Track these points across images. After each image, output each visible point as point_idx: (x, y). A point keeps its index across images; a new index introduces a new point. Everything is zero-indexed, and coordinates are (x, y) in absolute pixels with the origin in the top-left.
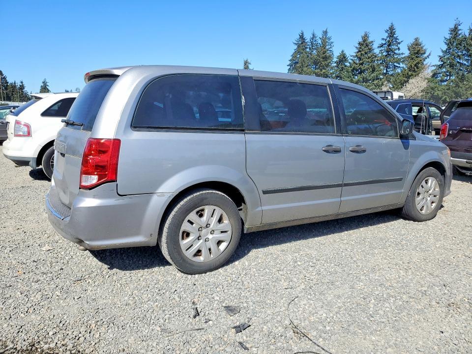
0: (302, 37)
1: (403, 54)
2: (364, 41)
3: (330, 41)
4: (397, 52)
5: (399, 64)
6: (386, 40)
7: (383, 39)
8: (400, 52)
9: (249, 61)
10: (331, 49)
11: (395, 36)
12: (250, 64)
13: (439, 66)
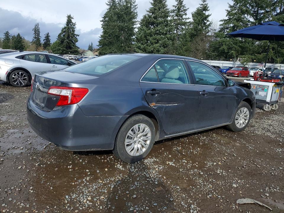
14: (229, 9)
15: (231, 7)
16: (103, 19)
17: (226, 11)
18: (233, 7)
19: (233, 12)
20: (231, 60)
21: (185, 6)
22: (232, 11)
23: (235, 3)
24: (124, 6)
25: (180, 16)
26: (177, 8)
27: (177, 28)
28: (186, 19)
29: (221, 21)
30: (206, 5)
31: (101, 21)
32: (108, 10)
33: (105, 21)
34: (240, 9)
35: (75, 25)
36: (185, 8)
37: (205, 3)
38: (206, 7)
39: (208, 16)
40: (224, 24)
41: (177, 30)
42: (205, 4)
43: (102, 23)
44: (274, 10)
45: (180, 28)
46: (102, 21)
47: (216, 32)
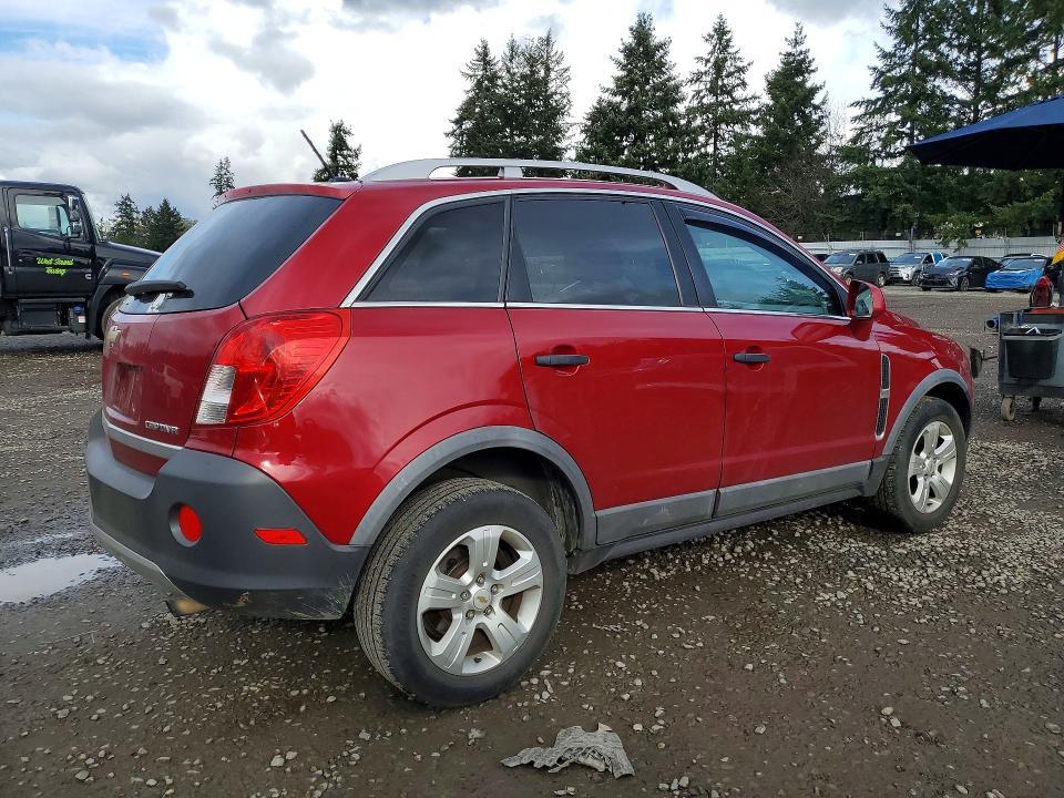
0: (484, 57)
1: (754, 98)
2: (639, 44)
3: (561, 67)
4: (738, 93)
5: (747, 127)
6: (708, 61)
7: (699, 59)
8: (748, 92)
9: (346, 126)
10: (564, 90)
11: (730, 50)
12: (349, 133)
13: (875, 102)
14: (880, 64)
15: (885, 56)
16: (455, 127)
17: (871, 72)
18: (894, 55)
19: (893, 73)
20: (898, 234)
21: (738, 56)
22: (889, 71)
23: (900, 43)
24: (524, 77)
25: (723, 93)
26: (709, 65)
27: (717, 136)
28: (746, 100)
29: (857, 104)
30: (802, 56)
31: (447, 135)
32: (470, 95)
33: (462, 134)
34: (917, 59)
35: (357, 156)
36: (739, 64)
37: (799, 48)
38: (804, 60)
39: (814, 91)
40: (865, 114)
41: (715, 144)
42: (801, 53)
43: (452, 140)
44: (1035, 54)
45: (727, 136)
46: (453, 133)
47: (844, 143)
